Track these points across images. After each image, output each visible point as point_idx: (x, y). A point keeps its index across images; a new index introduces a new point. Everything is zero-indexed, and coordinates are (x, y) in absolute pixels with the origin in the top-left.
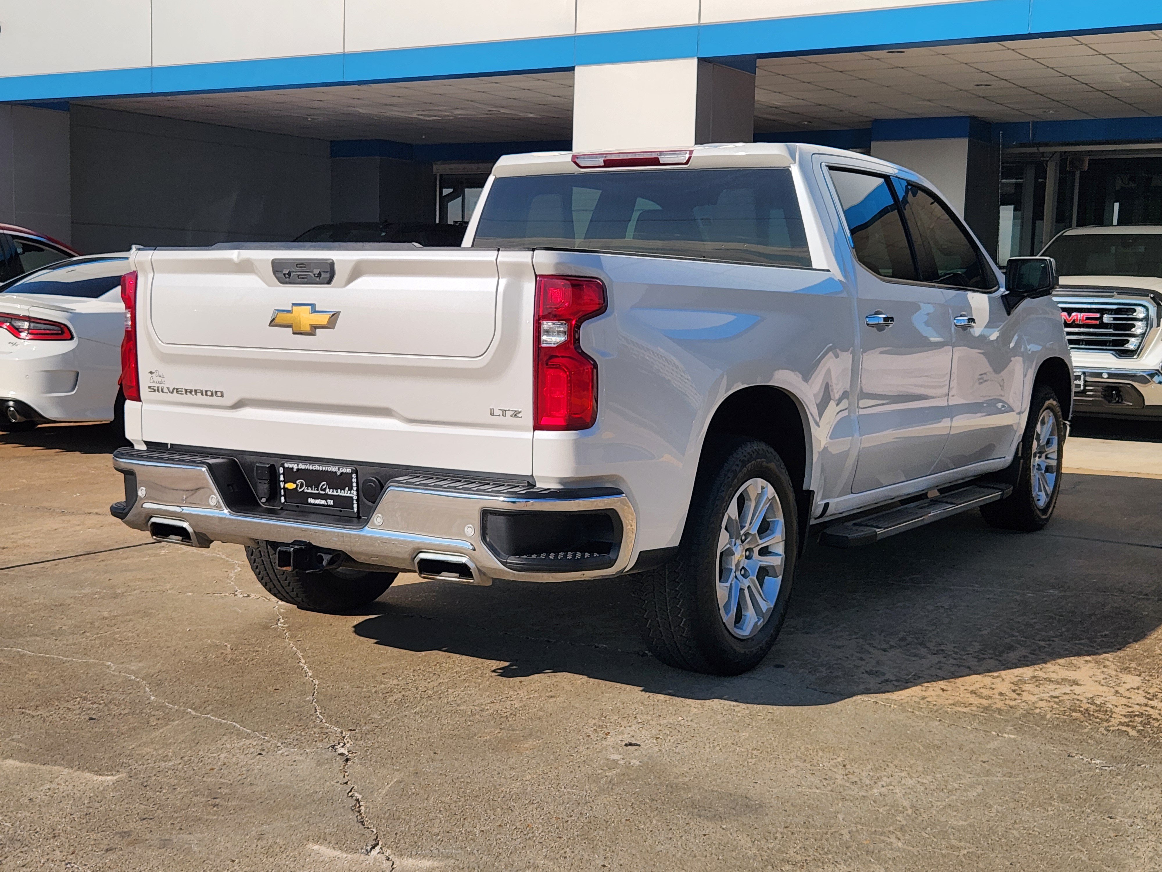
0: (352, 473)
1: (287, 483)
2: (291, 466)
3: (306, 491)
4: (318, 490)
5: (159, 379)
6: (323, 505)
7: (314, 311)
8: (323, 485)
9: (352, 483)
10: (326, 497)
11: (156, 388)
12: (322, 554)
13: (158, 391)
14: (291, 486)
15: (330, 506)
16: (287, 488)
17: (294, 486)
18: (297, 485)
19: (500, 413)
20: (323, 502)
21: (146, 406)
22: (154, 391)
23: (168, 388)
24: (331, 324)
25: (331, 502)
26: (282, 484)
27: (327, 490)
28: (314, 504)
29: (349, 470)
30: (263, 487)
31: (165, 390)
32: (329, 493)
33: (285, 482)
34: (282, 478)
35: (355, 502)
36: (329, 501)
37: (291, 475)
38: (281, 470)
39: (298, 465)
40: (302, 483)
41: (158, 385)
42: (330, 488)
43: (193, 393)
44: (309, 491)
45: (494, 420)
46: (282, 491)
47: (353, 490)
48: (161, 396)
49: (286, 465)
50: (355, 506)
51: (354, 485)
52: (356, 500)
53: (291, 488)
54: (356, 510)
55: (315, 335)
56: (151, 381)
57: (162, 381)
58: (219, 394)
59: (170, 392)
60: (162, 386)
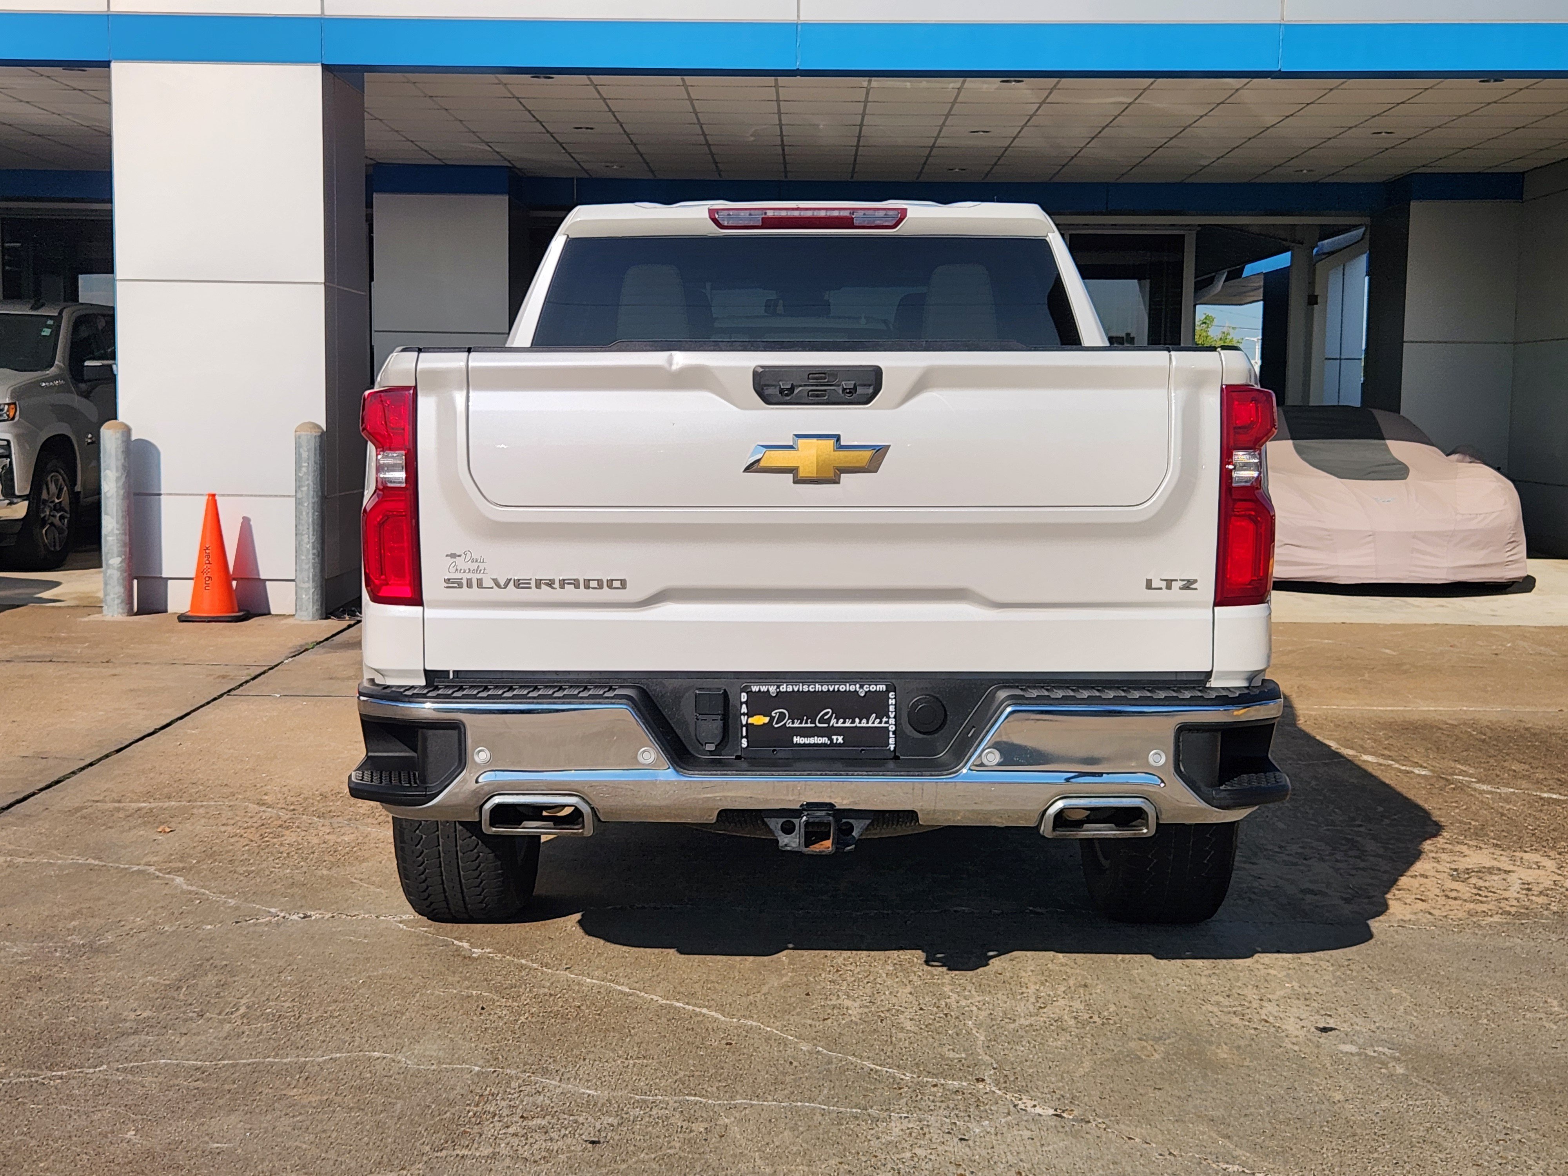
0: (888, 691)
1: (752, 716)
2: (764, 689)
3: (789, 725)
4: (813, 722)
5: (474, 566)
6: (825, 745)
7: (840, 447)
8: (827, 713)
9: (887, 705)
10: (829, 732)
11: (464, 582)
12: (851, 821)
13: (470, 586)
14: (759, 720)
15: (840, 745)
16: (752, 724)
17: (766, 720)
18: (772, 718)
19: (1163, 584)
20: (825, 740)
21: (430, 613)
22: (460, 586)
23: (494, 580)
24: (872, 467)
25: (839, 739)
26: (744, 720)
27: (833, 721)
28: (804, 745)
29: (882, 687)
30: (712, 726)
31: (488, 583)
32: (835, 725)
33: (749, 715)
34: (744, 709)
35: (891, 735)
36: (834, 737)
37: (760, 703)
38: (744, 697)
39: (778, 687)
40: (782, 714)
41: (469, 576)
42: (837, 718)
43: (557, 585)
44: (796, 725)
45: (1152, 595)
46: (744, 729)
47: (888, 717)
48: (474, 593)
49: (755, 688)
50: (892, 741)
51: (892, 708)
52: (894, 732)
53: (760, 723)
54: (892, 747)
55: (839, 483)
56: (452, 570)
57: (482, 568)
58: (617, 584)
59: (498, 586)
60: (479, 576)
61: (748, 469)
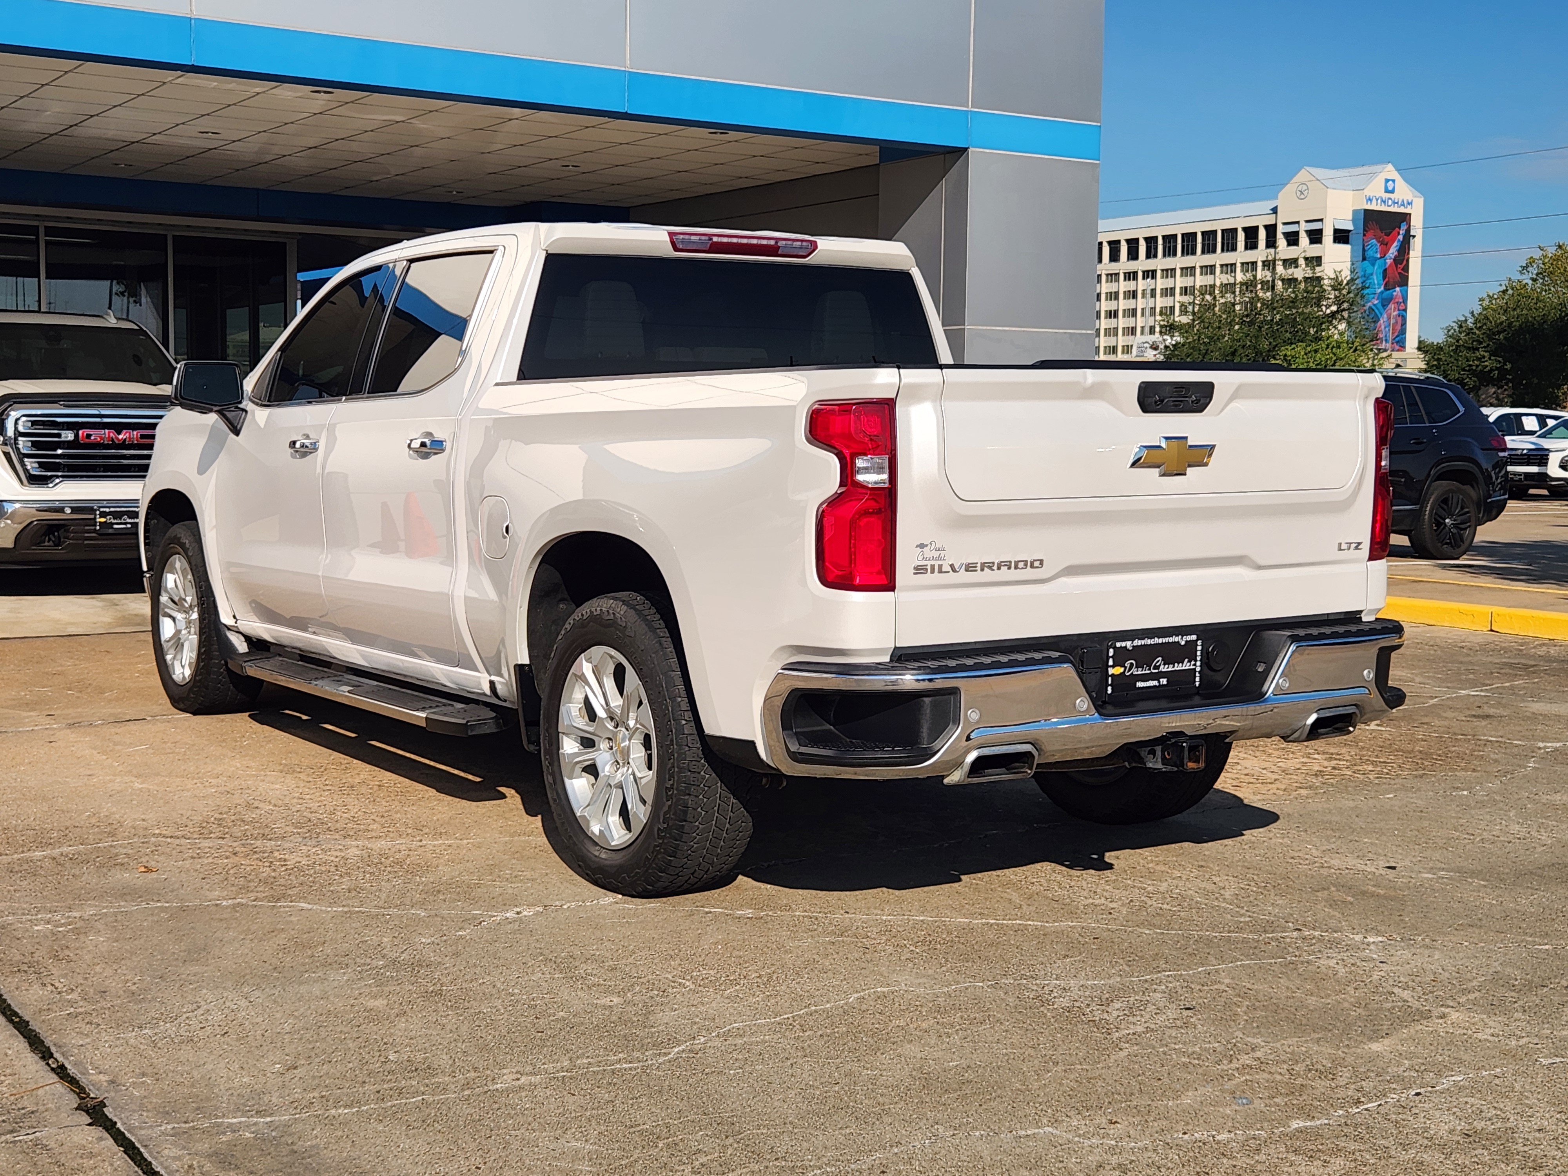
0: (1197, 640)
1: (1115, 668)
2: (1123, 644)
3: (1135, 673)
4: (1150, 669)
6: (1155, 686)
8: (1158, 662)
9: (1196, 651)
10: (1159, 676)
11: (929, 568)
13: (932, 571)
14: (1118, 671)
15: (1165, 686)
16: (1114, 674)
17: (1121, 670)
18: (1126, 668)
19: (1346, 547)
20: (1155, 683)
21: (901, 597)
22: (926, 572)
23: (952, 566)
24: (1205, 462)
25: (1164, 681)
26: (1110, 671)
27: (1162, 667)
28: (1143, 688)
29: (1194, 637)
30: (1094, 678)
31: (946, 568)
32: (1163, 670)
33: (1113, 666)
34: (1111, 662)
35: (1197, 674)
36: (1162, 680)
37: (1120, 657)
38: (1111, 652)
39: (1133, 642)
40: (1132, 664)
41: (933, 562)
42: (1164, 664)
43: (995, 567)
44: (1139, 673)
45: (1339, 555)
46: (1110, 679)
47: (1196, 661)
48: (937, 578)
49: (1118, 645)
50: (1197, 679)
51: (1199, 653)
52: (1200, 672)
53: (1118, 673)
54: (1197, 684)
55: (1185, 474)
56: (920, 558)
57: (942, 555)
58: (1037, 564)
59: (954, 570)
60: (940, 562)
61: (1133, 465)
